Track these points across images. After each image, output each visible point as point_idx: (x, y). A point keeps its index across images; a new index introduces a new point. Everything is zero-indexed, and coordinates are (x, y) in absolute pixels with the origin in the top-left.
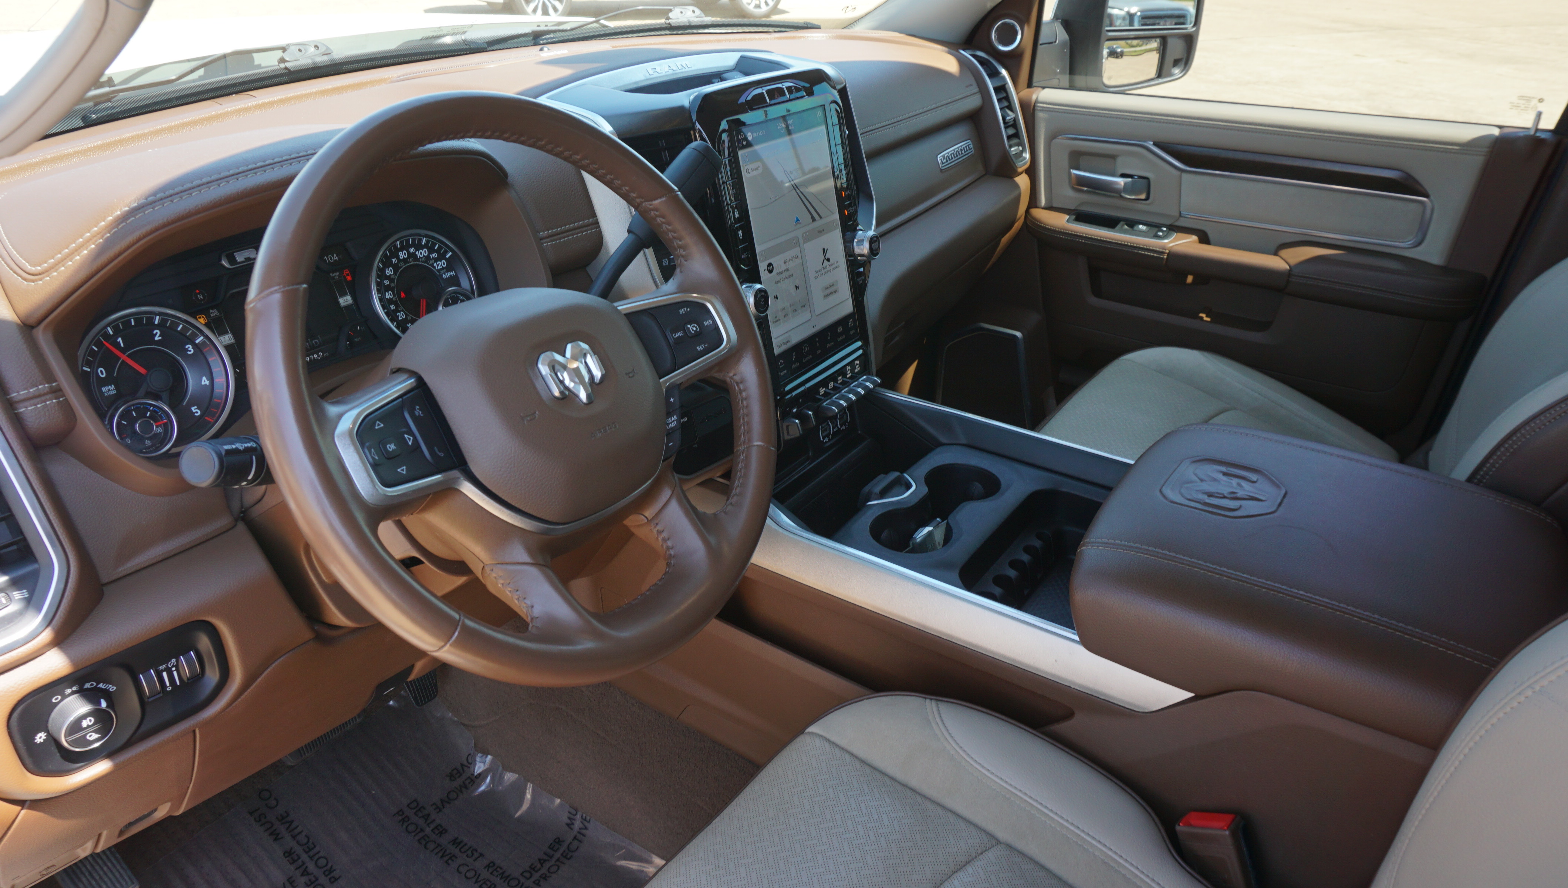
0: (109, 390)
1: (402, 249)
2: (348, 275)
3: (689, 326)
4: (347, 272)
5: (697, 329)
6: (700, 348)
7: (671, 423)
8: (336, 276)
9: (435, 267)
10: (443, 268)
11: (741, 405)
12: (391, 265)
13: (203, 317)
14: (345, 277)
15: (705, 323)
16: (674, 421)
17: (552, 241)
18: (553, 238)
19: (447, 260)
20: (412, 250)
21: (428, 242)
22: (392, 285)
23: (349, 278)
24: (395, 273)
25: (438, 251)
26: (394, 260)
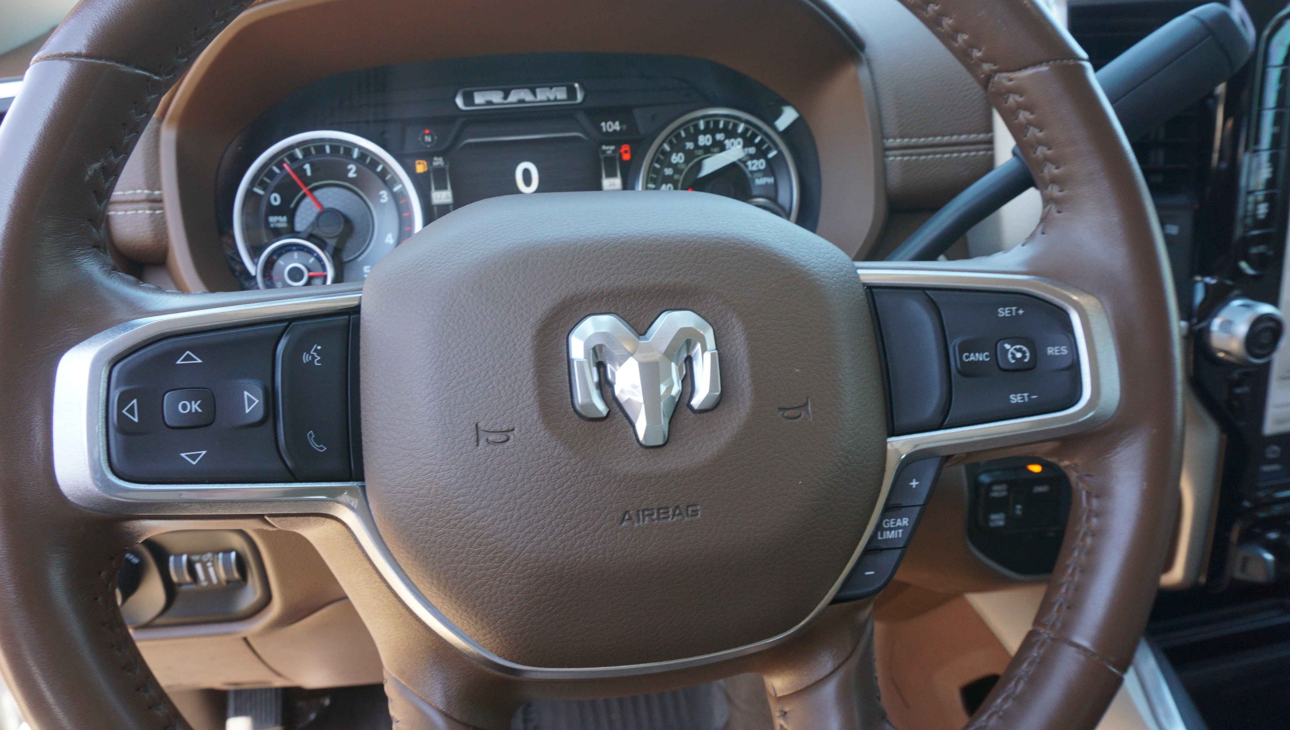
0: (278, 222)
1: (705, 132)
2: (626, 152)
3: (1007, 346)
4: (626, 149)
5: (1024, 357)
6: (1015, 399)
7: (890, 529)
8: (609, 150)
9: (747, 167)
10: (759, 171)
11: (1079, 542)
12: (683, 149)
13: (423, 164)
14: (621, 155)
15: (1050, 351)
16: (899, 527)
17: (903, 155)
18: (906, 152)
19: (768, 161)
20: (720, 137)
21: (746, 130)
22: (676, 177)
23: (626, 157)
24: (687, 162)
25: (758, 146)
26: (690, 145)
